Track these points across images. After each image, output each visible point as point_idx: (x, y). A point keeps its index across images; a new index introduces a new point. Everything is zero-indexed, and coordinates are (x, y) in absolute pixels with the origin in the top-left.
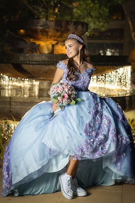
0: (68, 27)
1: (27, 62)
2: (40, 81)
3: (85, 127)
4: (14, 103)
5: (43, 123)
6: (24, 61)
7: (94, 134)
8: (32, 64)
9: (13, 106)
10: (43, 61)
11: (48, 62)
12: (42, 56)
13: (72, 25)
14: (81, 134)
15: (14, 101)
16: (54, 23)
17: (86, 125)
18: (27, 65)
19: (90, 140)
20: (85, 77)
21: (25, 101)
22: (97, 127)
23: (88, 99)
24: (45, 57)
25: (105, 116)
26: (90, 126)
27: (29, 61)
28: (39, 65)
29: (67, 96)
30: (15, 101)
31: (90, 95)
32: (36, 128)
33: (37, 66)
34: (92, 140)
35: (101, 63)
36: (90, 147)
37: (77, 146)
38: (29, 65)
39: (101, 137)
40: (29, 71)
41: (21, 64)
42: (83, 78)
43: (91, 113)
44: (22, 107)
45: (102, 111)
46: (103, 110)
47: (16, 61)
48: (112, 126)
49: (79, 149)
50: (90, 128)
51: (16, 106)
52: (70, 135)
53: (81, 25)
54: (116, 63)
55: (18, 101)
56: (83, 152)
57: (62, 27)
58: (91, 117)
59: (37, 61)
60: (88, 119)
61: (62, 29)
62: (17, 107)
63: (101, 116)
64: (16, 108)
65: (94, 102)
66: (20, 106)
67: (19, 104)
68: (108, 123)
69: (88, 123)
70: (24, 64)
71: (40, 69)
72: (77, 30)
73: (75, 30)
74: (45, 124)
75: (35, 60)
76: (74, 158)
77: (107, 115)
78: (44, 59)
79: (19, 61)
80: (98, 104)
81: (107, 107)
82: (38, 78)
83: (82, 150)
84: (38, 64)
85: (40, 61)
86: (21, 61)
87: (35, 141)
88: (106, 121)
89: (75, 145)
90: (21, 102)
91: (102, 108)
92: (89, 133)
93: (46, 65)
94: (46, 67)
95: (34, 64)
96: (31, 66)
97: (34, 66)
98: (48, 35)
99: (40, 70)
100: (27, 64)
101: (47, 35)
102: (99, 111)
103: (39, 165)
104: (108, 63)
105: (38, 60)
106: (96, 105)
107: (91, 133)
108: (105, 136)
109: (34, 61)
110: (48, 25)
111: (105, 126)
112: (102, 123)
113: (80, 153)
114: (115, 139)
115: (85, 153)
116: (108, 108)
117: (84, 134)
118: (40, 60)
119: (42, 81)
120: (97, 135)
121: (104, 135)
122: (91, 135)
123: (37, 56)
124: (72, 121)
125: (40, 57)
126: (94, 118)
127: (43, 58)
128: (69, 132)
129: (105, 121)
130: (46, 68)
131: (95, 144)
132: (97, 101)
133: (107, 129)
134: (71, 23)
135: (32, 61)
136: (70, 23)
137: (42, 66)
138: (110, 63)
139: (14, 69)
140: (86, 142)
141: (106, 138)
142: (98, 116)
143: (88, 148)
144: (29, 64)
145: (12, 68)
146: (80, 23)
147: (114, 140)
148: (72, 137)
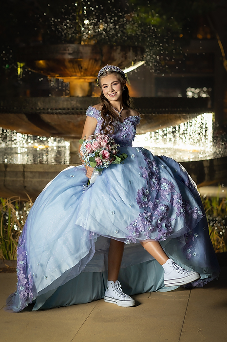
0: (112, 55)
1: (49, 110)
2: (72, 140)
3: (137, 197)
4: (29, 175)
5: (75, 198)
6: (43, 109)
7: (151, 205)
8: (56, 113)
9: (28, 179)
10: (73, 109)
11: (81, 109)
12: (72, 100)
13: (118, 51)
14: (133, 206)
15: (29, 170)
16: (90, 48)
17: (138, 192)
18: (48, 116)
19: (146, 213)
20: (128, 128)
21: (47, 171)
22: (154, 194)
23: (137, 156)
24: (77, 101)
25: (165, 179)
26: (144, 194)
27: (51, 109)
28: (68, 115)
29: (108, 154)
30: (32, 170)
31: (139, 151)
32: (65, 205)
33: (64, 116)
34: (149, 214)
35: (164, 109)
36: (148, 223)
37: (129, 224)
38: (52, 115)
39: (161, 208)
40: (53, 124)
41: (40, 113)
42: (125, 128)
43: (144, 176)
44: (43, 179)
45: (159, 172)
46: (161, 171)
47: (32, 109)
48: (176, 193)
49: (132, 228)
50: (145, 197)
51: (32, 178)
52: (118, 208)
53: (133, 51)
54: (188, 108)
55: (35, 171)
56: (139, 232)
57: (102, 55)
58: (143, 181)
59: (64, 109)
60: (140, 184)
61: (104, 59)
62: (35, 180)
63: (159, 179)
64: (33, 181)
65: (145, 160)
66: (39, 178)
67: (37, 175)
68: (170, 189)
69: (141, 189)
70: (44, 113)
71: (69, 120)
72: (126, 58)
73: (124, 59)
74: (78, 199)
75: (61, 106)
76: (126, 241)
77: (166, 178)
78: (75, 106)
79: (36, 109)
80: (151, 163)
81: (165, 168)
82: (68, 135)
83: (137, 229)
84: (64, 114)
85: (68, 109)
86: (40, 109)
87: (67, 224)
88: (167, 185)
89: (126, 222)
90: (40, 173)
91: (159, 169)
92: (144, 205)
93: (77, 114)
94: (78, 117)
95: (60, 113)
96: (55, 116)
97: (60, 117)
98: (82, 68)
99: (69, 122)
100: (48, 113)
101: (80, 67)
102: (154, 173)
103: (76, 258)
104: (176, 109)
105: (65, 106)
106: (149, 164)
107: (147, 204)
108: (167, 207)
109: (60, 109)
110: (81, 53)
111: (165, 193)
112: (160, 189)
113: (135, 234)
114: (182, 211)
115: (142, 233)
116: (168, 168)
117: (137, 206)
118: (69, 106)
119: (75, 140)
120: (156, 206)
121: (165, 205)
122: (146, 206)
123: (64, 101)
124: (117, 188)
125: (69, 103)
126: (149, 183)
127: (74, 103)
128: (114, 205)
129: (165, 186)
130: (79, 119)
131: (155, 219)
132: (150, 159)
133: (169, 197)
134: (117, 49)
135: (56, 109)
136: (115, 48)
137: (72, 116)
138: (178, 109)
139: (30, 122)
140: (142, 216)
141: (169, 210)
142: (154, 180)
143: (145, 226)
144: (53, 113)
145: (26, 120)
146: (131, 48)
147: (181, 213)
148: (120, 211)
